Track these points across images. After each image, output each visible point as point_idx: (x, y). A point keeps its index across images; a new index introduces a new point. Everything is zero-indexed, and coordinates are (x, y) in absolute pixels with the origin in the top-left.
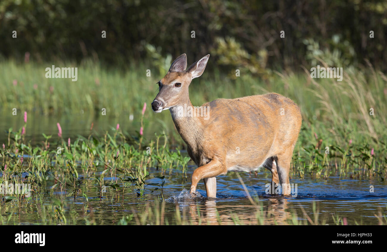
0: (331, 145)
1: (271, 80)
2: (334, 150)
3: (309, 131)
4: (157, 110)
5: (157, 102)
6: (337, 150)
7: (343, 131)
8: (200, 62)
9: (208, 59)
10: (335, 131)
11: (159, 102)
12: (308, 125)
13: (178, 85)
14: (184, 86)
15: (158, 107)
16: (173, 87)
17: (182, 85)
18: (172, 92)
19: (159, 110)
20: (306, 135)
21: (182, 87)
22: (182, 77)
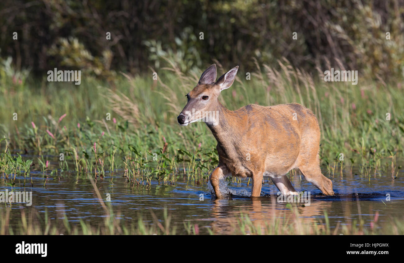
0: (178, 149)
1: (116, 81)
2: (183, 154)
3: (156, 135)
4: (183, 123)
5: (183, 116)
6: (185, 154)
7: (191, 134)
8: (228, 74)
9: (237, 71)
10: (183, 135)
11: (184, 116)
12: (155, 128)
13: (205, 98)
14: (212, 99)
15: (184, 121)
16: (201, 100)
17: (209, 98)
18: (199, 105)
19: (185, 123)
20: (154, 139)
21: (210, 99)
22: (210, 89)
